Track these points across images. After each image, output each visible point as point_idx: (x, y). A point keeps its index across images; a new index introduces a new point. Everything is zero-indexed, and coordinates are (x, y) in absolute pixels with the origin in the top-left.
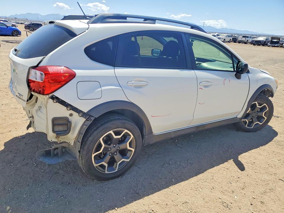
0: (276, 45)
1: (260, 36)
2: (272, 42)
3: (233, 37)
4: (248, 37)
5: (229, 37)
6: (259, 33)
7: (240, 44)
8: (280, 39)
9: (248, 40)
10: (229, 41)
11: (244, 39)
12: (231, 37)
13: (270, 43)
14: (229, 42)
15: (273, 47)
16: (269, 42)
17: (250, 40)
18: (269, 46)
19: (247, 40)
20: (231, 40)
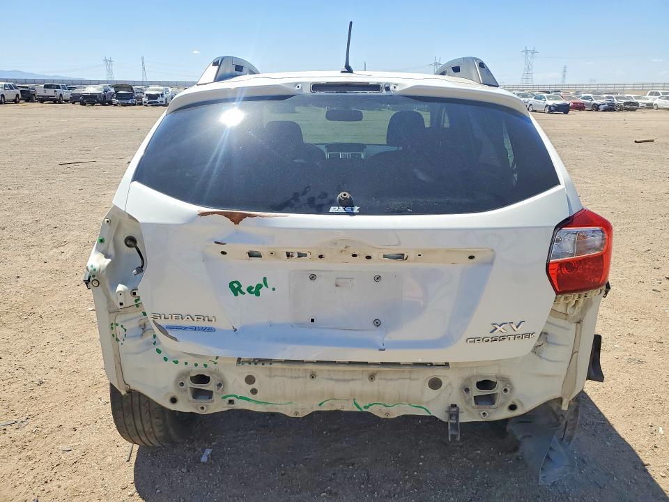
0: (130, 102)
1: (90, 83)
2: (119, 96)
3: (22, 89)
4: (58, 87)
5: (11, 88)
6: (48, 76)
7: (46, 105)
8: (132, 89)
9: (61, 95)
10: (14, 98)
11: (50, 92)
12: (16, 88)
13: (116, 98)
14: (15, 101)
15: (125, 105)
16: (113, 96)
17: (67, 94)
18: (115, 105)
19: (58, 94)
20: (17, 95)
